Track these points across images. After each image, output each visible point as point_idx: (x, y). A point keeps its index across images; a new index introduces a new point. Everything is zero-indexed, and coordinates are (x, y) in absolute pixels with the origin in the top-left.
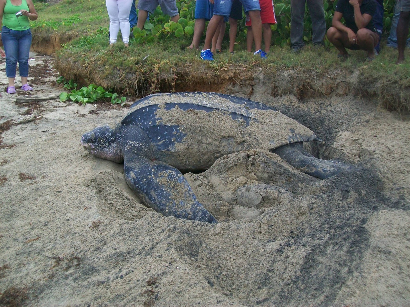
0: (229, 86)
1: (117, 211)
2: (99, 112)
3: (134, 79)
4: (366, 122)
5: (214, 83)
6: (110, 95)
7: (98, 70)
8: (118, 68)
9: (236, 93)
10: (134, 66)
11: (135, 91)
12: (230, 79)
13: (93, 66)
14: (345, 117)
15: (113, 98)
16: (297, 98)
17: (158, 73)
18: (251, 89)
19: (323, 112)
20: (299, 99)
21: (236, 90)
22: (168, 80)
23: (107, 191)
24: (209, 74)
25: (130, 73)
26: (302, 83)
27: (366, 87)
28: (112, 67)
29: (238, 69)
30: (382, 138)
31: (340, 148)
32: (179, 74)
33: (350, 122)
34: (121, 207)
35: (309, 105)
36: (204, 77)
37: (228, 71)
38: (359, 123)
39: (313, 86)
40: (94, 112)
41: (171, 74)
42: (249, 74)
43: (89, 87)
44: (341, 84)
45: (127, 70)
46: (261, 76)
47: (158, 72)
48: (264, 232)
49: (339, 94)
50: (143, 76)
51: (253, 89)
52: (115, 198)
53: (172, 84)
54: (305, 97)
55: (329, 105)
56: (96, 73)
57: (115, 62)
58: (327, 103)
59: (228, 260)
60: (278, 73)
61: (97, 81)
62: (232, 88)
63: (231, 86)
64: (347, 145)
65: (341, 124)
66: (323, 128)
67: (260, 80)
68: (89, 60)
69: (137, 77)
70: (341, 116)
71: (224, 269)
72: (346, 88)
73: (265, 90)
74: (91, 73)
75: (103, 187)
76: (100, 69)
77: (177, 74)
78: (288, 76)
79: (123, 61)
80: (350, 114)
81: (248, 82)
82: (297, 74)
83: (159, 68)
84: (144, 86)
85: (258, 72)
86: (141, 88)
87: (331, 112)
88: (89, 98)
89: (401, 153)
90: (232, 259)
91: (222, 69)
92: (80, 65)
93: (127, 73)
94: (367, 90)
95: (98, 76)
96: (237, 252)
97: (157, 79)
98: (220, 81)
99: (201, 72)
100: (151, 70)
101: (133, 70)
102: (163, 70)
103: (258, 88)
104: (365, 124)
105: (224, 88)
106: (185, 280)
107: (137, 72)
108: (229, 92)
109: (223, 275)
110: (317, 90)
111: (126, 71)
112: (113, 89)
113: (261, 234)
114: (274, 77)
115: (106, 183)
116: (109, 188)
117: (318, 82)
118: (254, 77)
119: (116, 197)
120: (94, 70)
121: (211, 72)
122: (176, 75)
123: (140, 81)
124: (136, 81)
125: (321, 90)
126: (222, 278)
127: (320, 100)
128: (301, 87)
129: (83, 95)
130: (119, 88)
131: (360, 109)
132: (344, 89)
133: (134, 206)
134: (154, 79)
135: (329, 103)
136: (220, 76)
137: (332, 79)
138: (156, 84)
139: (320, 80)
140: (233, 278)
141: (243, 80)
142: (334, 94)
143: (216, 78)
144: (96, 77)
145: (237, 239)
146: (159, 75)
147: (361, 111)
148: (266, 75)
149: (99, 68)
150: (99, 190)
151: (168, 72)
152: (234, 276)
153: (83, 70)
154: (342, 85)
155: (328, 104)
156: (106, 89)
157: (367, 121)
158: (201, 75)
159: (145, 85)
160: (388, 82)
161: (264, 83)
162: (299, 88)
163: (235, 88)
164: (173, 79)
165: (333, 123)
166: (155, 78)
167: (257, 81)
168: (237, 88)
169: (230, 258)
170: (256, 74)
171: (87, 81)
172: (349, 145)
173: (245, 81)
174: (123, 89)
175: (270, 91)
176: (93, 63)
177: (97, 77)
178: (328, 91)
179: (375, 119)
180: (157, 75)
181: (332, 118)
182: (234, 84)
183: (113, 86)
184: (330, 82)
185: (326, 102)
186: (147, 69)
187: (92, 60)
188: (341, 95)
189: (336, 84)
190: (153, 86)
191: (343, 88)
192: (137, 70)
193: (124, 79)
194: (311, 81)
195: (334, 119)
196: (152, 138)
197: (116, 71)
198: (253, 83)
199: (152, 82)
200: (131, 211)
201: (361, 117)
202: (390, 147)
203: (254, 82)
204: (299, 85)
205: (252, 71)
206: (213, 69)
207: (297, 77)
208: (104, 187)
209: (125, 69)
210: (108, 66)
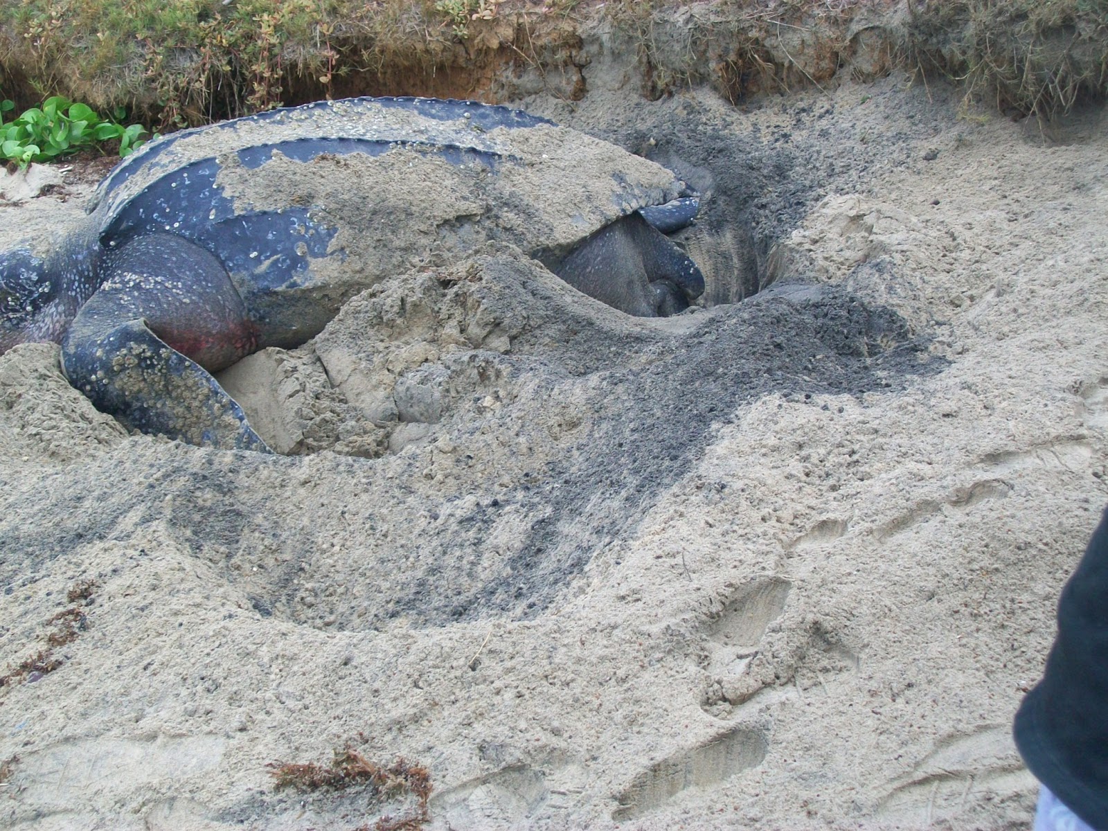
0: (505, 74)
1: (53, 453)
2: (73, 189)
3: (196, 70)
4: (927, 158)
5: (456, 68)
6: (116, 131)
7: (72, 48)
8: (140, 37)
9: (529, 94)
10: (191, 26)
11: (203, 114)
12: (502, 48)
13: (59, 34)
14: (859, 147)
15: (125, 140)
16: (722, 97)
17: (274, 45)
18: (575, 78)
19: (798, 137)
20: (727, 99)
21: (529, 86)
22: (307, 66)
23: (29, 401)
24: (435, 37)
25: (183, 50)
26: (734, 46)
27: (935, 40)
28: (119, 35)
29: (529, 14)
30: (955, 205)
31: (807, 246)
32: (345, 41)
33: (872, 161)
34: (64, 444)
35: (764, 118)
36: (420, 46)
37: (496, 21)
38: (901, 163)
39: (774, 53)
40: (55, 189)
41: (315, 45)
42: (566, 26)
43: (46, 109)
44: (864, 38)
45: (170, 43)
46: (605, 32)
47: (274, 40)
48: (440, 477)
49: (862, 74)
50: (227, 58)
51: (583, 80)
52: (51, 419)
53: (323, 79)
54: (754, 93)
55: (827, 112)
56: (67, 58)
57: (130, 16)
58: (822, 104)
59: (324, 552)
60: (656, 15)
61: (73, 86)
62: (515, 81)
63: (509, 73)
64: (830, 236)
65: (843, 173)
66: (780, 188)
67: (601, 45)
68: (43, 16)
69: (204, 64)
70: (849, 144)
71: (312, 576)
72: (883, 51)
73: (621, 77)
74: (51, 62)
75: (18, 392)
76: (82, 45)
77: (338, 43)
78: (687, 23)
79: (155, 10)
80: (880, 135)
81: (561, 55)
82: (717, 13)
83: (277, 28)
84: (233, 95)
85: (596, 16)
86: (224, 100)
87: (824, 134)
88: (41, 144)
89: (987, 247)
90: (337, 548)
91: (475, 17)
92: (14, 34)
93: (171, 52)
94: (939, 51)
95: (75, 67)
96: (351, 528)
97: (273, 69)
98: (473, 57)
99: (408, 30)
100: (249, 37)
101: (191, 42)
102: (290, 35)
103: (601, 74)
104: (921, 165)
105: (490, 79)
106: (165, 582)
107: (205, 46)
108: (505, 92)
109: (307, 590)
110: (786, 64)
111: (166, 44)
112: (129, 108)
113: (433, 482)
114: (644, 32)
115: (27, 381)
116: (36, 394)
117: (789, 36)
118: (583, 37)
119: (52, 415)
120: (60, 48)
121: (442, 28)
122: (332, 48)
123: (215, 76)
124: (203, 79)
125: (798, 64)
126: (302, 599)
127: (802, 100)
128: (732, 57)
129: (25, 138)
130: (146, 106)
131: (918, 116)
132: (876, 53)
133: (104, 439)
134: (260, 68)
135: (827, 106)
136: (473, 40)
137: (835, 22)
138: (270, 85)
139: (794, 31)
140: (334, 599)
141: (543, 47)
142: (846, 73)
143: (460, 50)
144: (68, 71)
145: (355, 495)
146: (276, 50)
147: (921, 125)
148: (618, 24)
149: (78, 40)
150: (7, 403)
151: (308, 40)
152: (335, 591)
153: (27, 52)
154: (869, 42)
155: (822, 111)
156: (103, 114)
157: (931, 157)
158: (409, 43)
159: (235, 88)
160: (996, 16)
161: (616, 56)
162: (727, 62)
163: (525, 78)
164: (325, 63)
165: (818, 170)
166: (265, 64)
167: (594, 49)
168: (529, 79)
169: (333, 545)
170: (590, 24)
171: (38, 86)
172: (836, 236)
173: (554, 51)
174: (161, 109)
175: (636, 80)
176: (59, 23)
177: (73, 73)
178: (825, 64)
179: (957, 148)
180: (270, 50)
181: (815, 154)
182: (520, 67)
183: (126, 101)
184: (828, 32)
185: (819, 104)
186: (237, 32)
187: (54, 14)
188: (868, 75)
189: (849, 38)
190: (261, 90)
191: (873, 50)
192: (203, 39)
193: (160, 75)
194: (763, 34)
195: (821, 158)
196: (230, 258)
197: (132, 46)
198: (580, 57)
199: (255, 75)
200: (92, 451)
201: (913, 143)
202: (958, 229)
203: (583, 54)
204: (726, 50)
205: (573, 15)
206: (448, 19)
207: (714, 24)
208: (20, 390)
209: (164, 40)
210: (107, 33)
